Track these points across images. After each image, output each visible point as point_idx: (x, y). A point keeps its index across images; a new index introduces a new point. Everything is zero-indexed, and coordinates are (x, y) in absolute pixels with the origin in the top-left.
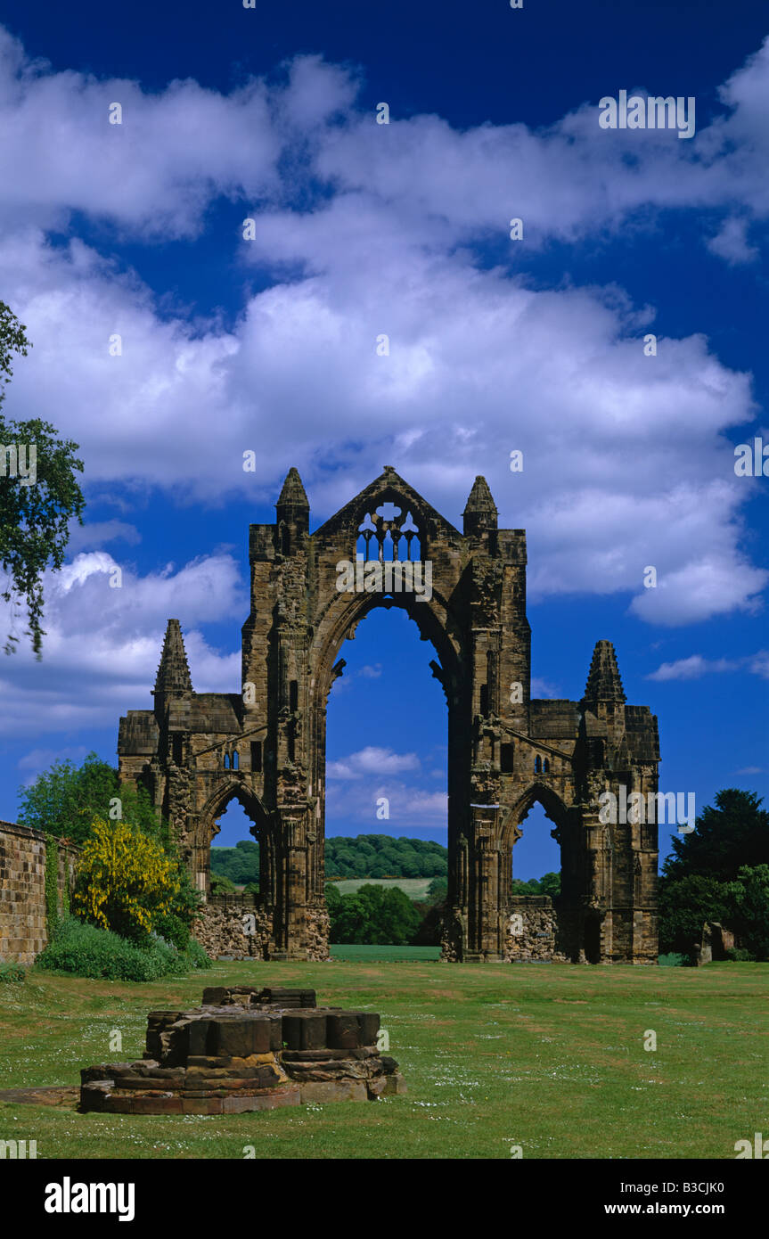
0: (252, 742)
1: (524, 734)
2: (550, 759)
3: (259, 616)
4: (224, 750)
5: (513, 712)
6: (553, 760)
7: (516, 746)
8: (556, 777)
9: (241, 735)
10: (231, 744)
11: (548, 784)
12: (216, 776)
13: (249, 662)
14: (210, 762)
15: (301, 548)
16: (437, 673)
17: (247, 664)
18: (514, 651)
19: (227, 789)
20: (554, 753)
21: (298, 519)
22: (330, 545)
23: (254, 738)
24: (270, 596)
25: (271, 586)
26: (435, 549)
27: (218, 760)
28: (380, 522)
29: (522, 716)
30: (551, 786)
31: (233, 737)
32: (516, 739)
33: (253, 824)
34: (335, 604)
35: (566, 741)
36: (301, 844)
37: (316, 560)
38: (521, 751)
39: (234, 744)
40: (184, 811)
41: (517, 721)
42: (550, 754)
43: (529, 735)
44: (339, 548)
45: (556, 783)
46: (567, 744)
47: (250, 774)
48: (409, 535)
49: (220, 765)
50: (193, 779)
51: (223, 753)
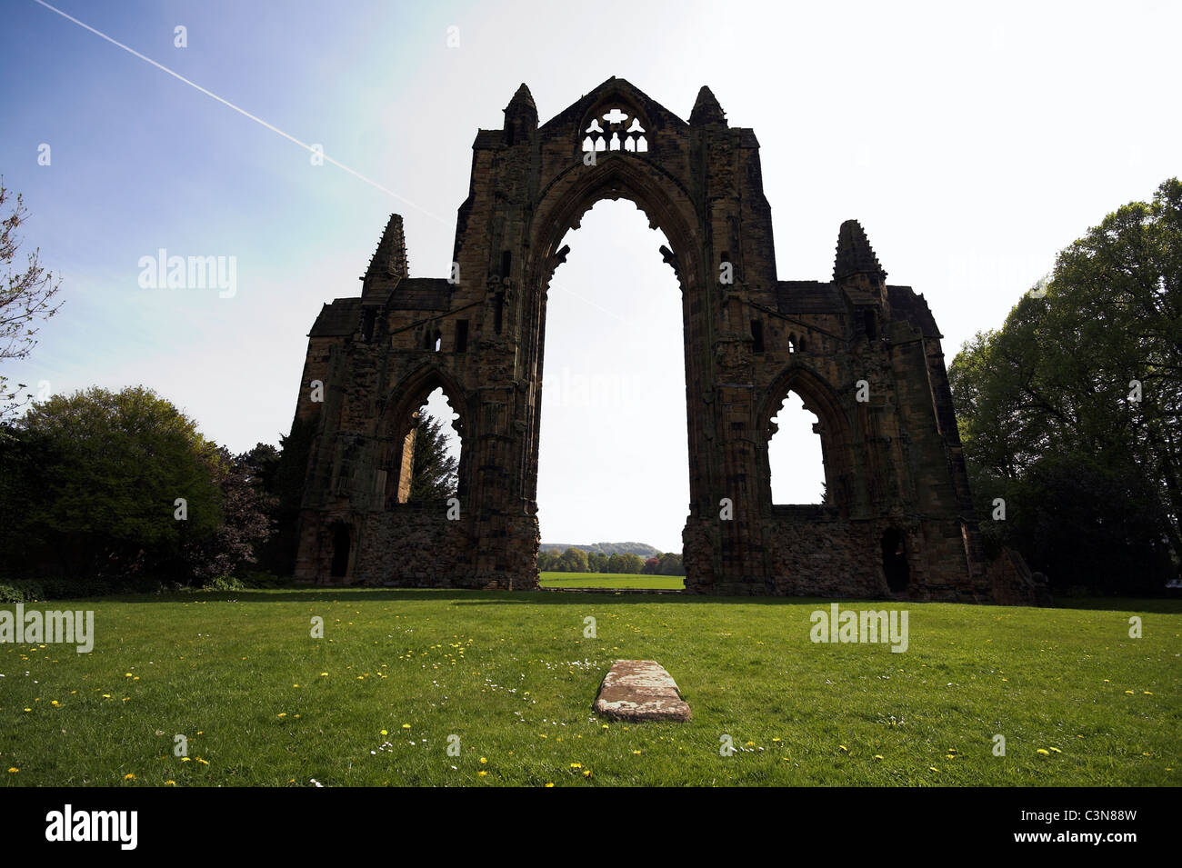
0: (458, 321)
1: (774, 309)
2: (807, 337)
3: (477, 198)
4: (425, 328)
5: (759, 287)
6: (811, 337)
7: (766, 322)
8: (818, 355)
9: (448, 312)
10: (434, 322)
11: (808, 364)
12: (412, 356)
13: (463, 241)
14: (409, 341)
15: (525, 138)
16: (669, 259)
17: (460, 242)
18: (754, 226)
19: (423, 371)
20: (811, 329)
21: (523, 115)
22: (555, 135)
23: (459, 316)
24: (490, 180)
25: (492, 171)
26: (663, 137)
27: (417, 339)
28: (605, 125)
29: (770, 291)
30: (812, 367)
31: (439, 314)
32: (765, 315)
33: (457, 416)
34: (558, 184)
35: (824, 316)
36: (506, 433)
37: (541, 148)
38: (772, 328)
39: (438, 321)
40: (365, 393)
41: (764, 295)
42: (805, 329)
43: (779, 310)
44: (565, 138)
45: (819, 362)
46: (826, 319)
47: (452, 354)
48: (636, 134)
49: (418, 345)
50: (385, 358)
51: (424, 332)
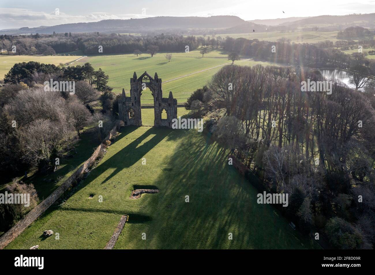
0: (132, 103)
3: (132, 89)
7: (161, 103)
8: (165, 107)
12: (128, 106)
13: (131, 94)
15: (136, 81)
16: (152, 95)
18: (161, 93)
19: (130, 108)
20: (165, 104)
21: (135, 78)
26: (151, 81)
28: (145, 78)
29: (161, 99)
37: (138, 83)
44: (140, 81)
47: (132, 106)
48: (148, 79)
